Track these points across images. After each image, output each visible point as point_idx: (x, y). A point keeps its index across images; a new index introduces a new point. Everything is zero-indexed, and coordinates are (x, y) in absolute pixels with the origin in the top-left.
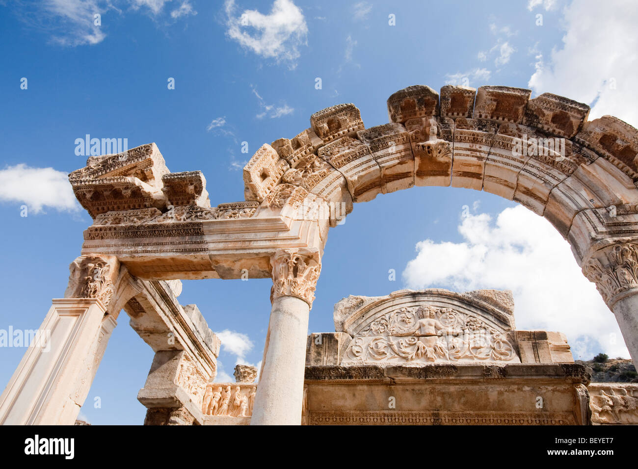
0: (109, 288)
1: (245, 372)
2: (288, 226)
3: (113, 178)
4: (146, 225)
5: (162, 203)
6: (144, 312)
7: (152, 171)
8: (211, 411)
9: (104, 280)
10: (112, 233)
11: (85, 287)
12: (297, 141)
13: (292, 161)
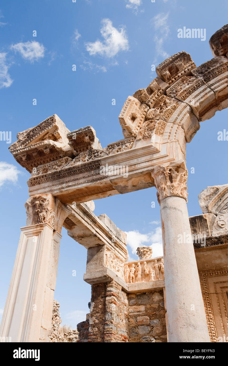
0: (52, 214)
1: (144, 251)
2: (159, 149)
3: (36, 143)
4: (64, 169)
5: (70, 152)
6: (75, 225)
7: (58, 133)
8: (131, 281)
9: (48, 209)
10: (44, 179)
11: (37, 217)
12: (150, 89)
13: (150, 103)
